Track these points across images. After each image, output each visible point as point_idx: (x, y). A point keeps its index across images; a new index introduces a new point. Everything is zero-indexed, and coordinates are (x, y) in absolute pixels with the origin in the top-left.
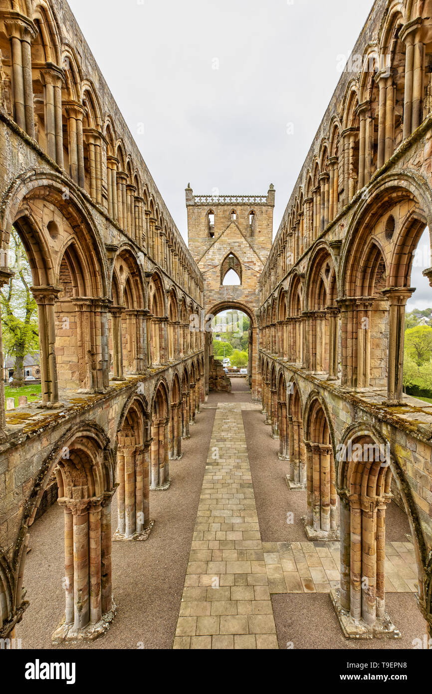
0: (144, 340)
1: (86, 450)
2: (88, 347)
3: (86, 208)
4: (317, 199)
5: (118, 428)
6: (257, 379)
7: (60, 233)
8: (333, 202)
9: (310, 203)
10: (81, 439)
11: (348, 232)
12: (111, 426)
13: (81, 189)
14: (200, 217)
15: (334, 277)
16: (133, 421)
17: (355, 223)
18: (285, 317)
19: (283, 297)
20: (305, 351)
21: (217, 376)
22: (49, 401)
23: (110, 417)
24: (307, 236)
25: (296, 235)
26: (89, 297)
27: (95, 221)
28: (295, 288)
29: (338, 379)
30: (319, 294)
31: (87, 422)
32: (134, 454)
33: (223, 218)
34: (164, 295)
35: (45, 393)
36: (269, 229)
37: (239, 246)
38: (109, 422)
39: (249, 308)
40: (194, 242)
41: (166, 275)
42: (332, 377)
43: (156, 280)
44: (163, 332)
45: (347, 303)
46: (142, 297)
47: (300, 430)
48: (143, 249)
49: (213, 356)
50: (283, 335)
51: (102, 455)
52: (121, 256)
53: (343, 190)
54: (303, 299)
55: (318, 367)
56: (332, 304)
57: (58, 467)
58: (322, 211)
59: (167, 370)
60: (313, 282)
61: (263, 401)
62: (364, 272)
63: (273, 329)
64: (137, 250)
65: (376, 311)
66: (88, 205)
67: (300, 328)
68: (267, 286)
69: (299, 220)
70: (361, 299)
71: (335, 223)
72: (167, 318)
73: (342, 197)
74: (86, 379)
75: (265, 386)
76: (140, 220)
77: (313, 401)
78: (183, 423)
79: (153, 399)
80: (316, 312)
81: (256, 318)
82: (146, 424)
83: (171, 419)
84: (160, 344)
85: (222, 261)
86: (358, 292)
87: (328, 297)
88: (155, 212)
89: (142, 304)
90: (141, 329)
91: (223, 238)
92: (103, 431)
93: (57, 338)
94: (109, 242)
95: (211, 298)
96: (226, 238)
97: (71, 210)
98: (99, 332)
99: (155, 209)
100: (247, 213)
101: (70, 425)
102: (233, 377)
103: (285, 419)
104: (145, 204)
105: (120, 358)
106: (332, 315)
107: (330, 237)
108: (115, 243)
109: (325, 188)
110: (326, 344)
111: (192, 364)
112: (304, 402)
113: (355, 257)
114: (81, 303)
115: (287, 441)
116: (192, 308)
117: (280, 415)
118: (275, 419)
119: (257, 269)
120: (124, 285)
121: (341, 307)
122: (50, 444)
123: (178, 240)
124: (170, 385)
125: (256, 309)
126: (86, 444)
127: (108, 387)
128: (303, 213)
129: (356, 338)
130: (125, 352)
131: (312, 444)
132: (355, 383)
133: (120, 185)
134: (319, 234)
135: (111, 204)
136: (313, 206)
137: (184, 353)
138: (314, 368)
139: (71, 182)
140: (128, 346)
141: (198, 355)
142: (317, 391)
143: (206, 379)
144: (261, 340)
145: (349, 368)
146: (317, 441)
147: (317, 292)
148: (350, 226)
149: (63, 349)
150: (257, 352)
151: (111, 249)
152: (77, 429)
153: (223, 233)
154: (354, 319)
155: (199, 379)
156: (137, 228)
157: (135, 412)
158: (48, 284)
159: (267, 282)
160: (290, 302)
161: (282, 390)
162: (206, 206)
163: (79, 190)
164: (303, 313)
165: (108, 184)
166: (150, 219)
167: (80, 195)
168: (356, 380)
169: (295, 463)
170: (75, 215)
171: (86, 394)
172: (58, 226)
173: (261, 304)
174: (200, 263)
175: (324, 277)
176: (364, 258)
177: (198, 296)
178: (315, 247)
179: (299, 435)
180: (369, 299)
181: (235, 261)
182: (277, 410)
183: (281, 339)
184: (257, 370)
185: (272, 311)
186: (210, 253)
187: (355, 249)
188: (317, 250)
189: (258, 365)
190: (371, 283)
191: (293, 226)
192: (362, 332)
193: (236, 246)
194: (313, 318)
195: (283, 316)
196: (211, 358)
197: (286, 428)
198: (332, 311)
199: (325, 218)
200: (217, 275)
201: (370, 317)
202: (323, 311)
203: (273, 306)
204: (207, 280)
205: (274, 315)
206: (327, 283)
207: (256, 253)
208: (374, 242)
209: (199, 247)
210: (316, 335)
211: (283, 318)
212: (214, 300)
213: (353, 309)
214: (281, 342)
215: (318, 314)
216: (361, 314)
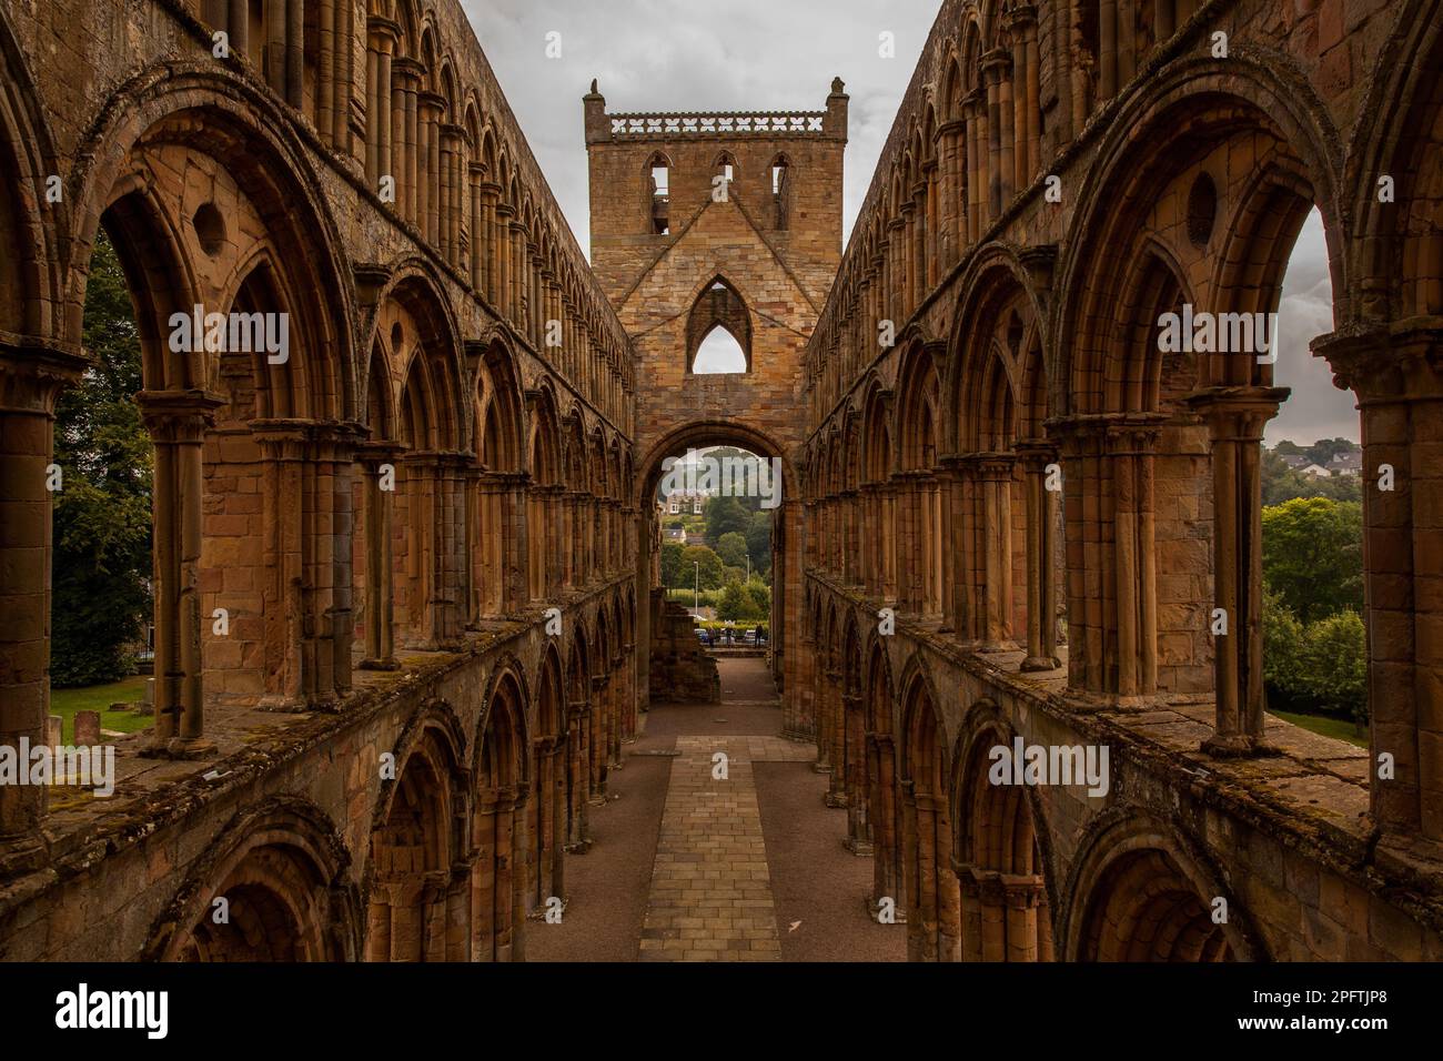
0: (457, 544)
1: (276, 886)
2: (293, 567)
3: (306, 164)
4: (978, 125)
5: (376, 816)
6: (800, 660)
7: (229, 238)
8: (1025, 134)
9: (955, 136)
10: (264, 853)
11: (1076, 221)
12: (355, 812)
13: (292, 112)
14: (625, 174)
15: (1037, 354)
16: (420, 795)
17: (1096, 195)
18: (885, 471)
19: (880, 408)
20: (951, 578)
21: (674, 653)
22: (175, 734)
23: (352, 786)
24: (950, 230)
25: (917, 227)
26: (304, 418)
27: (329, 198)
28: (915, 384)
29: (1058, 665)
30: (992, 405)
31: (285, 800)
32: (423, 899)
33: (694, 176)
34: (517, 406)
35: (164, 711)
36: (832, 209)
37: (743, 258)
38: (348, 801)
39: (770, 440)
40: (607, 248)
41: (527, 349)
42: (1039, 661)
43: (498, 363)
44: (515, 519)
45: (1081, 433)
46: (453, 414)
47: (940, 825)
48: (461, 273)
49: (661, 591)
50: (880, 527)
51: (325, 905)
52: (398, 295)
53: (1054, 102)
54: (942, 415)
55: (995, 631)
56: (1033, 435)
57: (192, 941)
58: (992, 158)
59: (526, 634)
60: (971, 368)
61: (819, 733)
62: (1130, 339)
63: (847, 508)
64: (443, 277)
65: (1170, 455)
66: (310, 156)
67: (934, 506)
68: (829, 377)
69: (925, 185)
70: (1121, 421)
71: (1034, 195)
72: (527, 475)
73: (1051, 123)
74: (285, 666)
75: (826, 684)
76: (456, 191)
77: (981, 735)
78: (569, 800)
79: (479, 726)
80: (983, 458)
81: (796, 473)
82: (458, 803)
83: (532, 790)
84: (504, 557)
85: (690, 303)
86: (1113, 400)
87: (1020, 412)
88: (498, 166)
89: (455, 436)
90: (451, 510)
91: (693, 235)
92: (330, 827)
93: (205, 542)
94: (363, 260)
95: (657, 412)
96: (703, 235)
97: (262, 170)
98: (328, 522)
99: (497, 158)
100: (765, 162)
101: (233, 810)
102: (723, 655)
103: (889, 792)
104: (469, 143)
105: (384, 599)
106: (1033, 466)
107: (1023, 236)
108: (383, 260)
109: (998, 93)
110: (1015, 555)
111: (600, 616)
112: (952, 737)
113: (1099, 294)
114: (279, 436)
115: (897, 863)
116: (600, 443)
117: (874, 776)
118: (859, 791)
119: (798, 324)
120: (404, 380)
121: (1060, 442)
122: (175, 869)
123: (563, 243)
124: (533, 682)
125: (794, 444)
126: (279, 868)
127: (349, 689)
128: (935, 163)
129: (1112, 541)
130: (400, 581)
131: (978, 874)
132: (1112, 681)
133: (402, 96)
134: (987, 224)
135: (374, 150)
136: (964, 145)
137: (576, 581)
138: (981, 632)
139: (268, 96)
140: (409, 562)
141: (617, 587)
142: (991, 703)
143: (640, 660)
144: (810, 541)
145: (1092, 632)
146: (994, 862)
147: (985, 395)
148: (1080, 206)
149: (218, 573)
150: (800, 576)
151: (371, 277)
152: (253, 823)
153: (694, 220)
154: (1104, 482)
155: (621, 661)
156: (446, 213)
157: (427, 767)
158: (187, 384)
159: (830, 362)
160: (901, 426)
161: (879, 699)
162: (644, 142)
163: (286, 116)
164: (943, 462)
165: (368, 95)
166: (484, 186)
167: (290, 127)
168: (1115, 671)
169: (926, 934)
170: (274, 185)
171: (284, 710)
172: (225, 217)
173: (809, 430)
174: (625, 309)
175: (1006, 353)
176: (1126, 297)
177: (619, 407)
178: (975, 264)
179: (936, 842)
180: (1147, 421)
181: (729, 301)
182: (863, 760)
183: (874, 539)
184: (799, 633)
185: (846, 451)
186: (654, 279)
187: (1097, 271)
188: (980, 273)
189: (803, 618)
190: (1149, 373)
191: (906, 199)
192: (1128, 520)
193: (733, 259)
194: (975, 476)
195: (880, 468)
196: (658, 594)
197: (895, 819)
198: (1032, 456)
199: (1003, 180)
200: (676, 342)
201: (1151, 474)
202: (1006, 453)
203: (847, 436)
204: (645, 359)
205: (851, 465)
206: (1016, 371)
207: (793, 278)
208: (1155, 250)
209: (623, 260)
210: (983, 529)
211: (880, 473)
212: (666, 418)
213: (1098, 452)
214: (874, 548)
215: (989, 464)
216: (1124, 467)
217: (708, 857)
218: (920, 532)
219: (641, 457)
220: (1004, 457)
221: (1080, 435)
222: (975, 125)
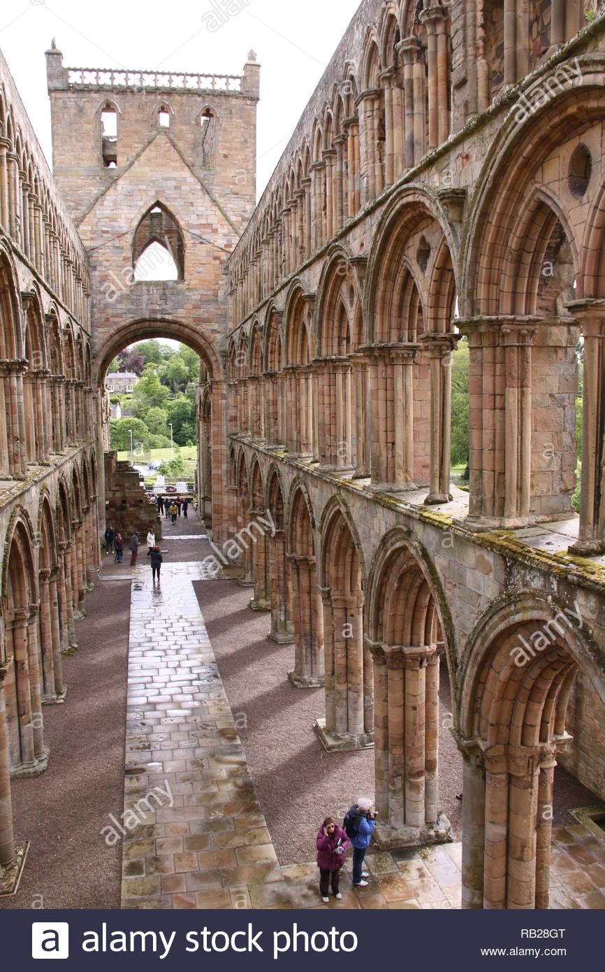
4: (392, 94)
6: (225, 503)
8: (436, 104)
9: (373, 101)
15: (444, 269)
18: (304, 357)
19: (299, 310)
20: (362, 438)
24: (369, 173)
25: (337, 169)
28: (333, 290)
30: (401, 307)
33: (137, 121)
34: (15, 305)
36: (247, 152)
37: (177, 188)
39: (202, 335)
40: (68, 178)
41: (21, 259)
42: (438, 497)
44: (14, 398)
45: (483, 329)
49: (113, 454)
50: (297, 400)
53: (463, 81)
55: (400, 477)
56: (436, 330)
58: (407, 119)
60: (386, 279)
62: (518, 261)
63: (267, 386)
65: (541, 347)
67: (348, 384)
68: (250, 284)
70: (511, 321)
71: (447, 150)
72: (24, 362)
73: (463, 96)
77: (393, 553)
80: (393, 347)
81: (220, 360)
85: (136, 223)
86: (506, 306)
87: (426, 313)
91: (136, 168)
95: (109, 311)
96: (147, 169)
100: (195, 113)
103: (306, 597)
106: (437, 354)
107: (439, 181)
109: (412, 71)
110: (419, 420)
112: (369, 555)
113: (498, 227)
116: (70, 336)
119: (221, 242)
124: (35, 527)
125: (220, 337)
128: (355, 120)
129: (503, 409)
131: (386, 648)
132: (500, 508)
134: (402, 172)
136: (382, 108)
138: (391, 476)
142: (405, 529)
143: (100, 508)
144: (232, 412)
145: (487, 475)
146: (397, 640)
147: (396, 299)
148: (488, 160)
150: (224, 439)
153: (138, 156)
154: (498, 366)
155: (88, 508)
160: (319, 322)
161: (299, 530)
162: (97, 91)
164: (358, 350)
168: (502, 501)
173: (233, 325)
175: (415, 268)
176: (518, 230)
177: (81, 307)
178: (395, 200)
180: (529, 322)
181: (164, 223)
182: (282, 575)
183: (294, 409)
184: (224, 483)
185: (268, 341)
186: (105, 203)
187: (498, 210)
188: (398, 207)
189: (227, 472)
190: (530, 285)
191: (326, 147)
192: (514, 393)
193: (170, 189)
194: (387, 361)
195: (299, 354)
196: (110, 456)
197: (311, 615)
198: (435, 346)
199: (415, 138)
200: (124, 255)
201: (530, 360)
202: (410, 344)
203: (269, 329)
204: (98, 268)
205: (271, 352)
206: (424, 281)
207: (217, 206)
208: (542, 198)
209: (80, 187)
210: (393, 401)
211: (299, 359)
212: (116, 316)
213: (494, 342)
214: (294, 416)
215: (399, 352)
216: (512, 355)
217: (169, 652)
218: (335, 403)
219: (97, 347)
220: (409, 347)
221: (482, 331)
222: (391, 94)
